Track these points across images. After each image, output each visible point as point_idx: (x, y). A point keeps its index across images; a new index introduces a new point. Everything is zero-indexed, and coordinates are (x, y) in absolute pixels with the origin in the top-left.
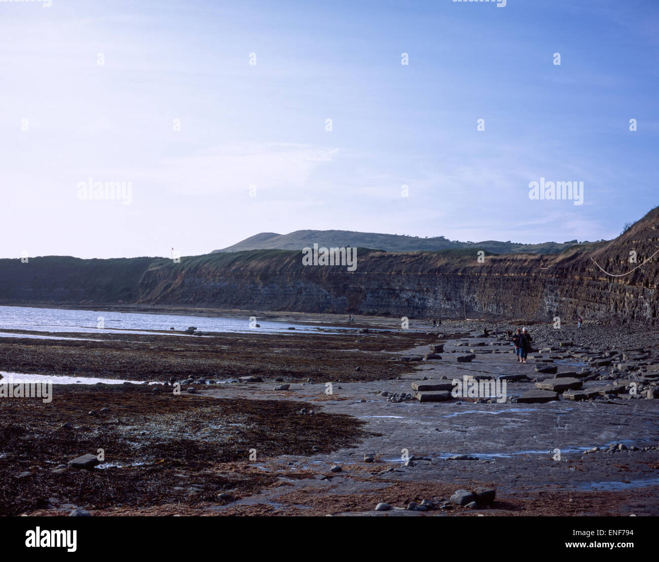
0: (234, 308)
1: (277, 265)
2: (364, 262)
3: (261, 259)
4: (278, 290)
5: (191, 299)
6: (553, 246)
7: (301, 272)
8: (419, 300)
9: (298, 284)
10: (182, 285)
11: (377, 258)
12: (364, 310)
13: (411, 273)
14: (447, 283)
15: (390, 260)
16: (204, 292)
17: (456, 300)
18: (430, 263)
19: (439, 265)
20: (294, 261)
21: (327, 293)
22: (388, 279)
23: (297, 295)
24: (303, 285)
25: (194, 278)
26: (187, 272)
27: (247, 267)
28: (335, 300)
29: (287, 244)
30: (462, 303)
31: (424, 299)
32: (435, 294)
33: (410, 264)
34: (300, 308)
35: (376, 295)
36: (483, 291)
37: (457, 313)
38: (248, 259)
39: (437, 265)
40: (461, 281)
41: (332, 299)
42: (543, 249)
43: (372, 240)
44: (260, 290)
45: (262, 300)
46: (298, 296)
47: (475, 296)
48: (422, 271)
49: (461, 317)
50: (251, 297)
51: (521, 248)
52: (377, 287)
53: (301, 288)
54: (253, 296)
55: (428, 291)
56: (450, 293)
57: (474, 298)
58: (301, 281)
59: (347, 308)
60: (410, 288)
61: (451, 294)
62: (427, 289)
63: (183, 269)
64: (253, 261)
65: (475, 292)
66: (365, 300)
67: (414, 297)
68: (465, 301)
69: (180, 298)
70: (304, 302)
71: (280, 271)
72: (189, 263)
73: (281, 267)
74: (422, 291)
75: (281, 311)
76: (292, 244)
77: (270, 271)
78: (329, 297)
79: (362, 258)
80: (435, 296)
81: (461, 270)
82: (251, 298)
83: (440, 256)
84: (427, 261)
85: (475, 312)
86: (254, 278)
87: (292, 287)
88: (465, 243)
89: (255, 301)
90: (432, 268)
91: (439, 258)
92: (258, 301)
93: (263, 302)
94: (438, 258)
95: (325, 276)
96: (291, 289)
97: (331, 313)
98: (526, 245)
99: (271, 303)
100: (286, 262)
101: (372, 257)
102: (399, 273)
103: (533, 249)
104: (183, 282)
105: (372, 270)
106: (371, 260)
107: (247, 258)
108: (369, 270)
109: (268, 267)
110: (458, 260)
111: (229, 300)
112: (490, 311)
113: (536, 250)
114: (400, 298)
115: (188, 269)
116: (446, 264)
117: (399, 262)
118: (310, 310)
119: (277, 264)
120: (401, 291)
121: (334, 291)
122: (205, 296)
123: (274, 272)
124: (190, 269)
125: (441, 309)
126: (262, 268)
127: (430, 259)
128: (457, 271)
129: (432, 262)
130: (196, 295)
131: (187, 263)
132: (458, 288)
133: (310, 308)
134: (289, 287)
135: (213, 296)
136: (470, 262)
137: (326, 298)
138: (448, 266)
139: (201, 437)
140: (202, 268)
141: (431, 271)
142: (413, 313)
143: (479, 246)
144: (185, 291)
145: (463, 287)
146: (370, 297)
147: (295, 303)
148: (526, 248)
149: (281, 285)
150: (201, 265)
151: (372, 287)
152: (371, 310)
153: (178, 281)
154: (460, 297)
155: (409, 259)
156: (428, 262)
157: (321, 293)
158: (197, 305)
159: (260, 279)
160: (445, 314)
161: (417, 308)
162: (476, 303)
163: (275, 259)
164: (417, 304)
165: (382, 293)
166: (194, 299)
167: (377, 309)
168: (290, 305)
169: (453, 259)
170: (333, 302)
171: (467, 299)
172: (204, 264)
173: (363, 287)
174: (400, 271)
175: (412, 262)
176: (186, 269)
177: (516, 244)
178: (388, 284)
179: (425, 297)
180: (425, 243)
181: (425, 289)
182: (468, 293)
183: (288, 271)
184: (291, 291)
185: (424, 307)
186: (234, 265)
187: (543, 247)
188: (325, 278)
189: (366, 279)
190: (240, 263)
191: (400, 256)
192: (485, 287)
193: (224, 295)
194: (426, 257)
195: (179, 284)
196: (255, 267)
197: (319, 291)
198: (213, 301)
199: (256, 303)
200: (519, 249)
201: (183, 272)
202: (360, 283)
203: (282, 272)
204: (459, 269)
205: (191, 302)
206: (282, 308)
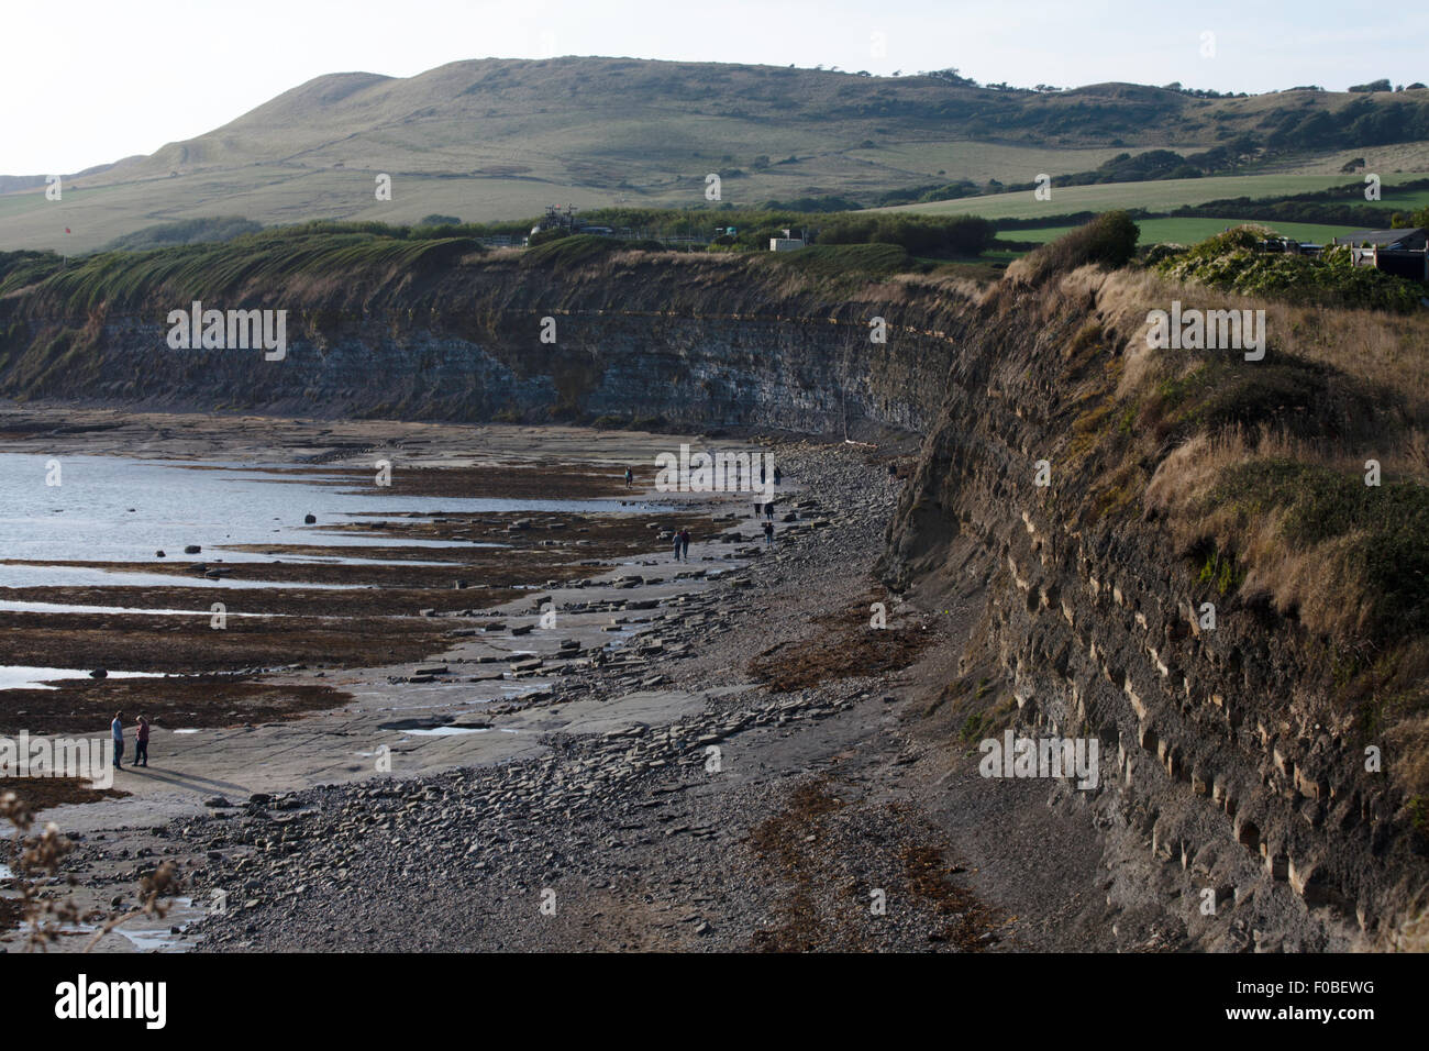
0: (251, 410)
1: (363, 289)
2: (596, 280)
3: (321, 269)
4: (370, 358)
5: (130, 384)
6: (1312, 102)
7: (430, 307)
8: (739, 384)
9: (422, 341)
10: (102, 343)
11: (631, 268)
12: (599, 411)
13: (717, 316)
14: (804, 343)
15: (664, 276)
16: (165, 362)
17: (826, 390)
18: (763, 287)
19: (783, 296)
20: (409, 277)
21: (502, 367)
22: (658, 328)
23: (421, 370)
24: (434, 344)
25: (134, 320)
26: (115, 305)
27: (280, 291)
28: (523, 384)
29: (417, 113)
30: (838, 395)
31: (752, 384)
32: (775, 371)
33: (715, 290)
34: (428, 407)
35: (630, 371)
36: (884, 369)
37: (827, 423)
38: (282, 270)
39: (781, 291)
40: (837, 340)
41: (515, 384)
42: (1280, 113)
43: (708, 89)
44: (320, 359)
45: (327, 387)
46: (424, 374)
47: (868, 380)
48: (741, 311)
49: (835, 433)
50: (296, 378)
51: (1211, 110)
52: (631, 350)
53: (431, 351)
54: (301, 376)
55: (757, 361)
56: (810, 371)
57: (864, 386)
58: (429, 334)
59: (554, 409)
60: (715, 353)
61: (814, 373)
62: (756, 357)
63: (101, 297)
64: (297, 275)
65: (866, 372)
66: (602, 385)
67: (726, 377)
68: (847, 391)
69: (97, 381)
70: (438, 393)
71: (373, 305)
72: (117, 279)
73: (376, 292)
74: (745, 360)
75: (379, 418)
76: (432, 113)
77: (345, 307)
78: (505, 378)
79: (592, 270)
80: (775, 376)
81: (836, 310)
82: (297, 382)
83: (791, 268)
84: (757, 280)
85: (869, 420)
86: (303, 325)
87: (407, 349)
88: (1028, 91)
89: (309, 390)
90: (767, 301)
91: (788, 275)
92: (317, 390)
93: (330, 391)
94: (785, 275)
95: (492, 319)
96: (405, 355)
97: (512, 422)
98: (1230, 95)
99: (352, 395)
100: (388, 278)
101: (619, 267)
102: (685, 313)
103: (1250, 111)
104: (104, 334)
105: (617, 304)
106: (614, 274)
107: (279, 265)
108: (610, 305)
109: (340, 294)
110: (833, 281)
111: (236, 388)
112: (898, 420)
113: (1258, 114)
114: (692, 380)
115: (115, 296)
116: (803, 293)
117: (686, 281)
118: (453, 415)
119: (364, 284)
120: (691, 360)
121: (519, 359)
122: (168, 374)
123: (356, 307)
124: (121, 296)
125: (791, 410)
126: (322, 298)
127: (765, 276)
128: (826, 311)
129: (768, 284)
130: (142, 372)
131: (111, 277)
132: (829, 358)
133: (454, 411)
134: (398, 350)
135: (191, 375)
136: (860, 290)
137: (498, 379)
138: (808, 297)
139: (274, 704)
140: (155, 293)
141: (765, 310)
142: (723, 421)
143: (1075, 101)
144: (112, 359)
145: (841, 355)
146: (614, 375)
147: (416, 396)
148: (1228, 110)
149: (377, 344)
150: (152, 284)
151: (617, 351)
152: (617, 413)
153: (90, 331)
154: (834, 381)
155: (712, 275)
156: (760, 285)
157: (486, 366)
158: (148, 401)
159: (319, 328)
160: (800, 426)
161: (732, 406)
162: (870, 397)
163: (357, 270)
164: (735, 396)
165: (644, 365)
166: (139, 383)
167: (632, 408)
168: (403, 401)
169: (820, 278)
170: (517, 392)
171: (849, 386)
172: (161, 282)
173: (594, 350)
174: (689, 309)
175: (719, 284)
176: (111, 296)
177: (1199, 93)
178: (659, 342)
179: (755, 377)
180: (893, 93)
181: (751, 357)
182: (852, 373)
183: (395, 306)
184: (402, 360)
185: (750, 403)
186: (243, 288)
187: (1282, 103)
188: (494, 324)
189: (602, 328)
190: (262, 282)
191: (691, 265)
192: (888, 356)
193: (222, 371)
194: (756, 270)
195: (93, 339)
196: (304, 292)
197: (479, 361)
198: (193, 391)
199: (310, 394)
200: (1205, 110)
201: (102, 305)
202: (586, 338)
203: (378, 307)
204: (834, 306)
205: (129, 393)
206: (381, 410)
